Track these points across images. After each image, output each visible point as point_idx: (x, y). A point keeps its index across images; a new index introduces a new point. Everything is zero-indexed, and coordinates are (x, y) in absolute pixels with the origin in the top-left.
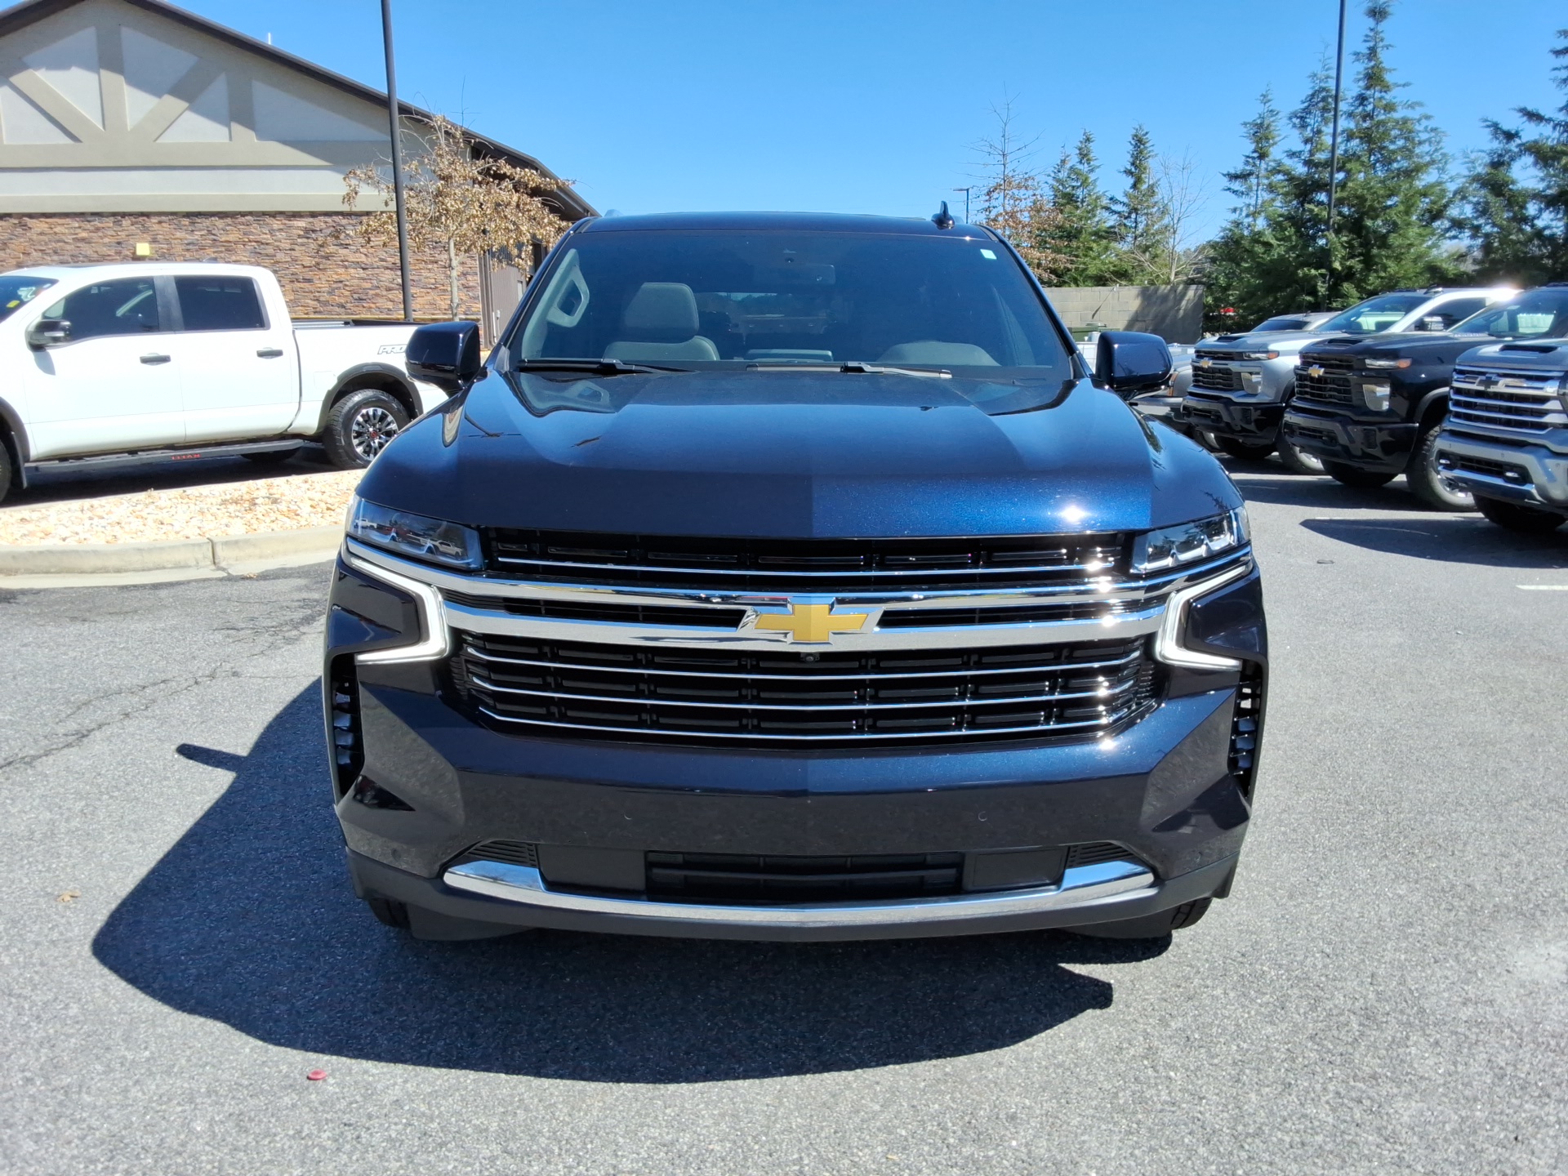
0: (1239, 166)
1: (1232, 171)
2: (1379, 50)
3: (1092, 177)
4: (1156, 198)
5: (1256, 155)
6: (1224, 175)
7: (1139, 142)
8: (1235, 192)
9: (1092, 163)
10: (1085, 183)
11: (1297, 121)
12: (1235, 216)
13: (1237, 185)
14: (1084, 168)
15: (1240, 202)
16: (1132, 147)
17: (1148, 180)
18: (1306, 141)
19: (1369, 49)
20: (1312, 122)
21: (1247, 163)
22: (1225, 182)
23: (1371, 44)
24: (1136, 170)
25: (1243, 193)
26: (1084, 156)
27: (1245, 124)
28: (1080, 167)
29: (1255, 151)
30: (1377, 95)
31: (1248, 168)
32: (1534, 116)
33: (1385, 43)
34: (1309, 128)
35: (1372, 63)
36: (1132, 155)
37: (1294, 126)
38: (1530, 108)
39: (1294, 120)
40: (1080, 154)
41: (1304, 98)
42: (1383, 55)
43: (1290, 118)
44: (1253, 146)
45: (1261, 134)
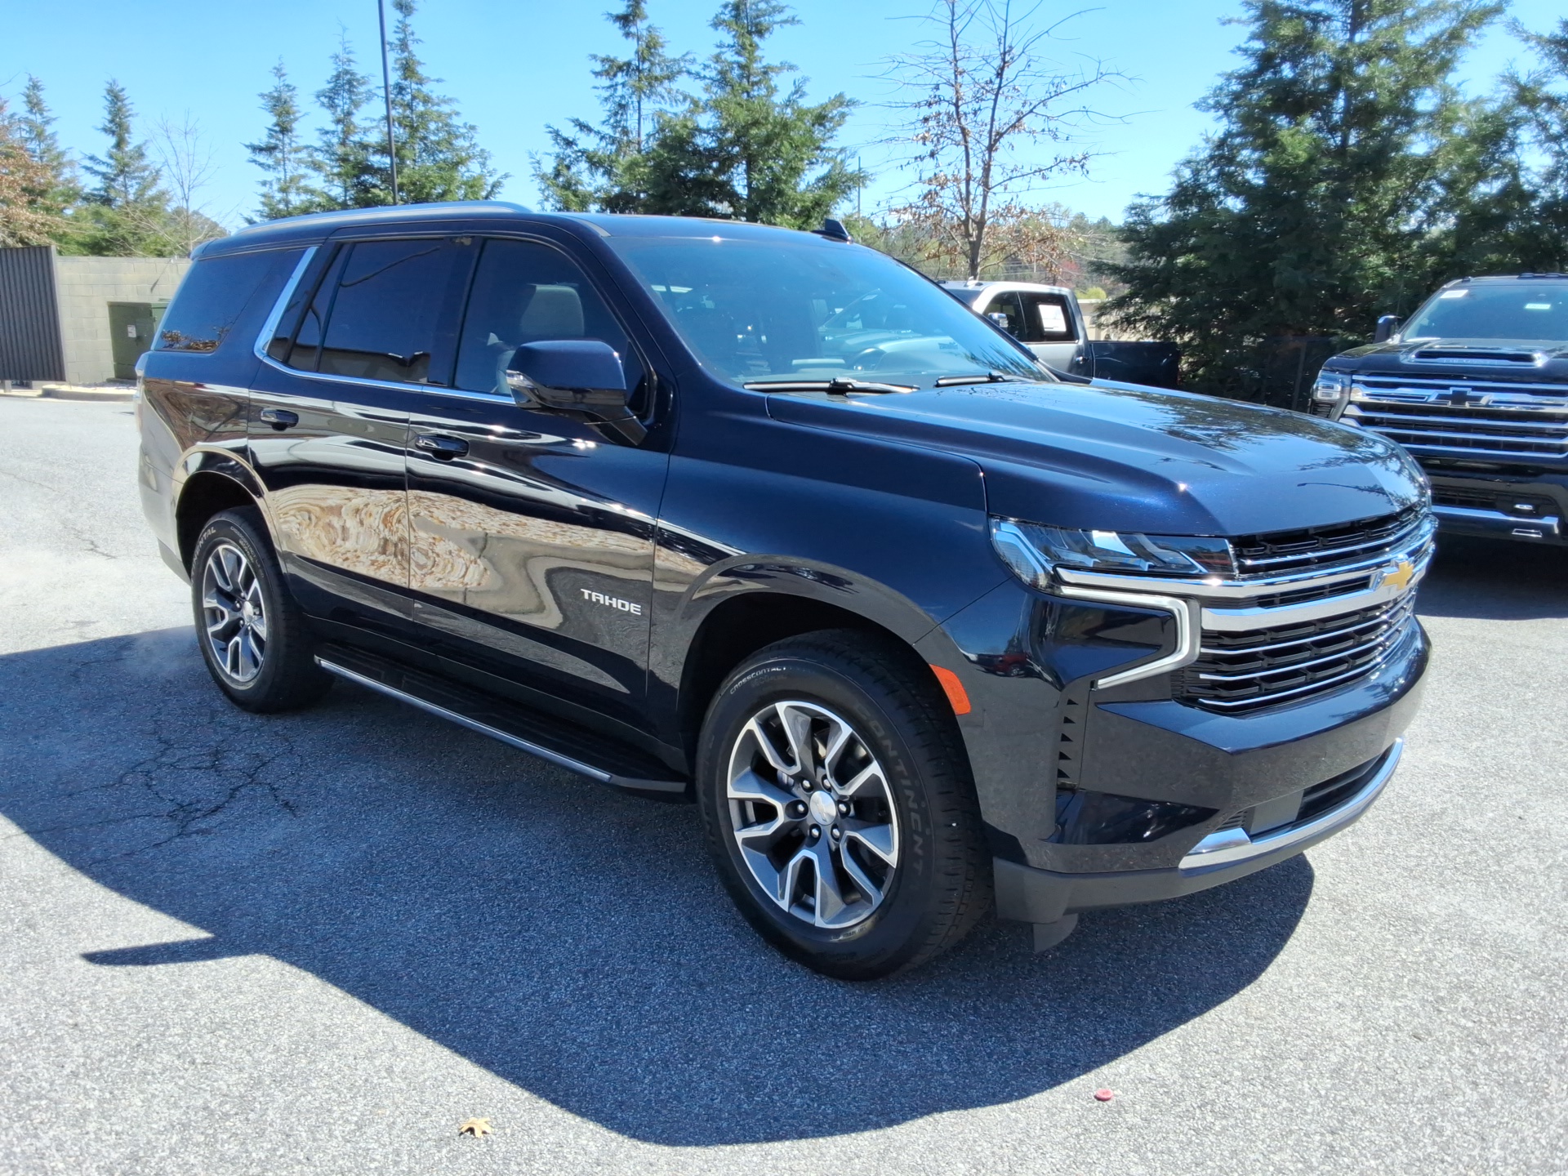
0: (262, 139)
1: (256, 143)
2: (410, 43)
3: (49, 130)
4: (145, 162)
5: (277, 128)
6: (247, 146)
7: (115, 98)
8: (261, 165)
9: (45, 114)
10: (40, 136)
11: (325, 100)
12: (265, 190)
13: (262, 158)
14: (38, 119)
15: (270, 176)
16: (107, 103)
17: (134, 140)
18: (338, 121)
19: (399, 40)
20: (341, 103)
21: (271, 136)
22: (248, 153)
23: (401, 36)
24: (117, 127)
25: (269, 166)
26: (34, 105)
27: (262, 95)
28: (32, 117)
29: (277, 125)
30: (414, 86)
31: (273, 141)
32: (584, 127)
33: (416, 37)
34: (339, 109)
35: (406, 54)
36: (110, 112)
37: (323, 104)
38: (582, 120)
39: (322, 99)
40: (30, 102)
41: (329, 78)
42: (412, 47)
43: (318, 97)
44: (274, 120)
45: (282, 109)
